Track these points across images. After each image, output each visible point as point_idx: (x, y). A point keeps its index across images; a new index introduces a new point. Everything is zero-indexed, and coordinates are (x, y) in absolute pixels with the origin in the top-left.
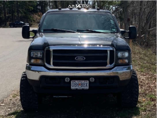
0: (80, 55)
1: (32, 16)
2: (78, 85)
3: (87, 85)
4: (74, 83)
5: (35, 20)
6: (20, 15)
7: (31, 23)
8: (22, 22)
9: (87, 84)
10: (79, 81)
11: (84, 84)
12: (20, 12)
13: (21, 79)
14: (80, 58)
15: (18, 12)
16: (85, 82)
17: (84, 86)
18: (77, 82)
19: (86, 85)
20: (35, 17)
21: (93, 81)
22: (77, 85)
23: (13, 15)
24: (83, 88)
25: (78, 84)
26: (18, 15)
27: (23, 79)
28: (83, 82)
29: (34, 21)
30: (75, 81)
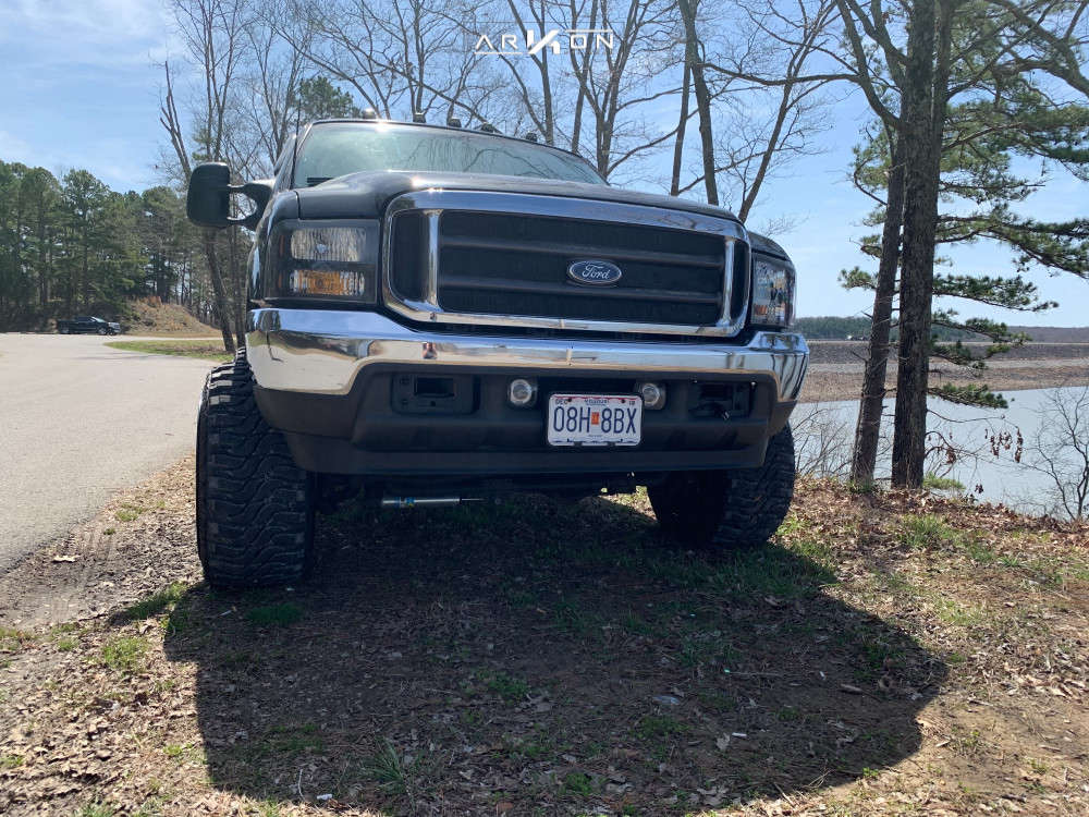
0: (593, 250)
1: (131, 304)
2: (585, 423)
3: (631, 424)
4: (566, 407)
5: (139, 314)
6: (92, 300)
7: (127, 325)
8: (99, 320)
9: (631, 418)
10: (591, 397)
11: (619, 413)
12: (94, 292)
13: (206, 403)
14: (595, 272)
15: (87, 291)
16: (624, 407)
17: (619, 424)
18: (580, 402)
19: (626, 420)
20: (140, 307)
21: (654, 403)
22: (582, 419)
23: (69, 300)
24: (612, 437)
25: (585, 415)
26: (86, 299)
27: (215, 400)
28: (614, 402)
29: (136, 318)
30: (570, 400)
